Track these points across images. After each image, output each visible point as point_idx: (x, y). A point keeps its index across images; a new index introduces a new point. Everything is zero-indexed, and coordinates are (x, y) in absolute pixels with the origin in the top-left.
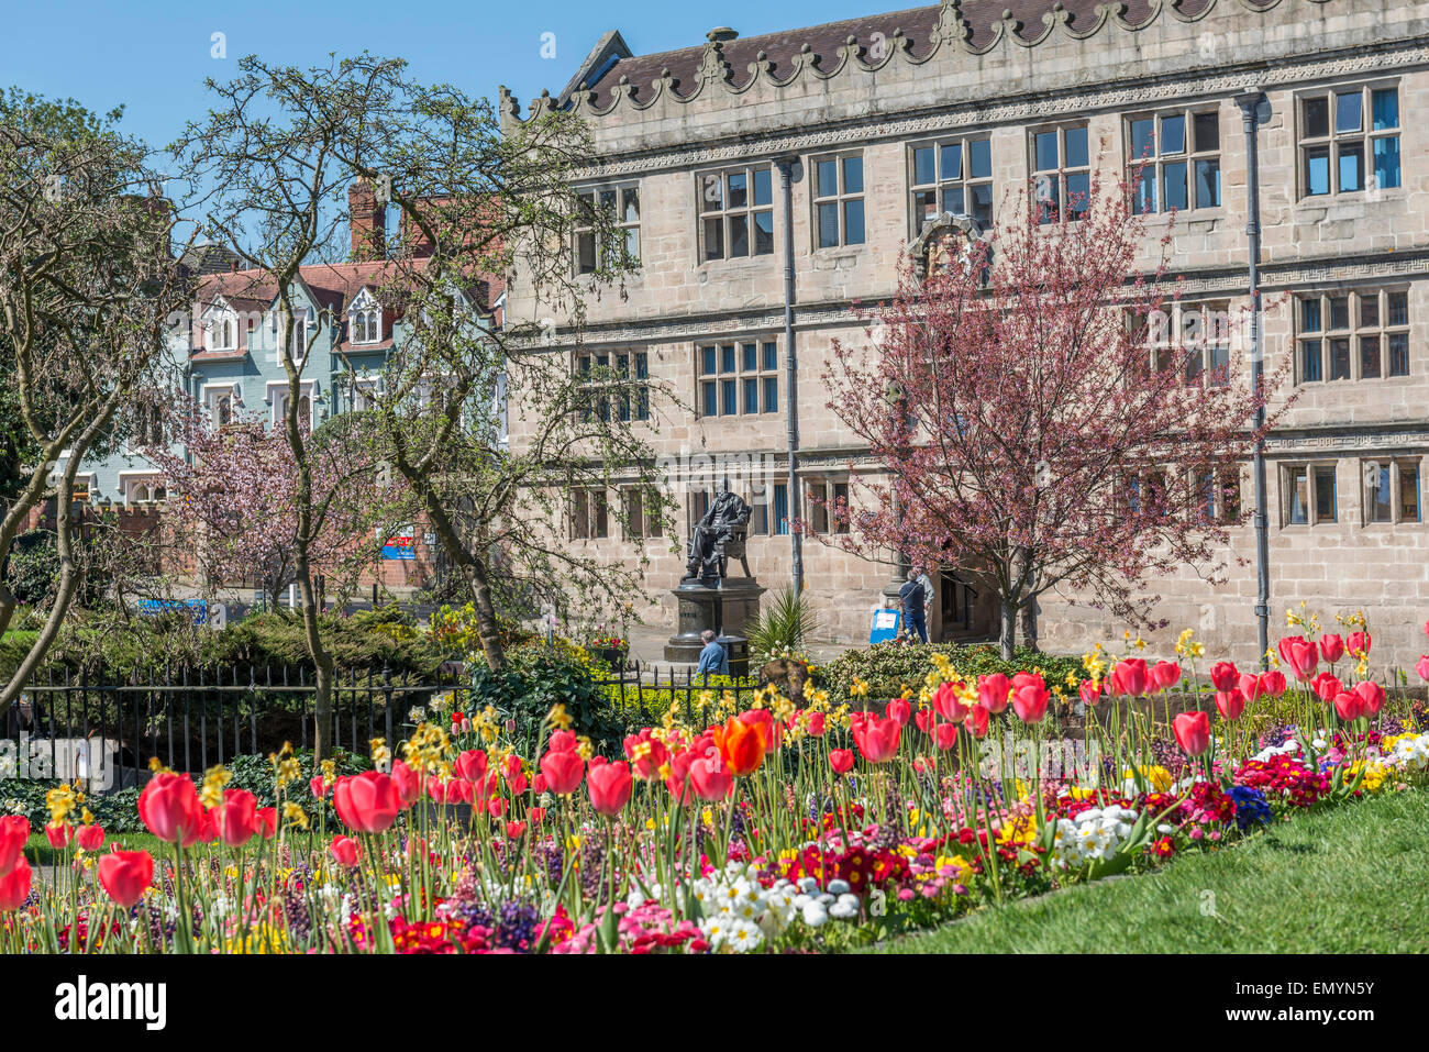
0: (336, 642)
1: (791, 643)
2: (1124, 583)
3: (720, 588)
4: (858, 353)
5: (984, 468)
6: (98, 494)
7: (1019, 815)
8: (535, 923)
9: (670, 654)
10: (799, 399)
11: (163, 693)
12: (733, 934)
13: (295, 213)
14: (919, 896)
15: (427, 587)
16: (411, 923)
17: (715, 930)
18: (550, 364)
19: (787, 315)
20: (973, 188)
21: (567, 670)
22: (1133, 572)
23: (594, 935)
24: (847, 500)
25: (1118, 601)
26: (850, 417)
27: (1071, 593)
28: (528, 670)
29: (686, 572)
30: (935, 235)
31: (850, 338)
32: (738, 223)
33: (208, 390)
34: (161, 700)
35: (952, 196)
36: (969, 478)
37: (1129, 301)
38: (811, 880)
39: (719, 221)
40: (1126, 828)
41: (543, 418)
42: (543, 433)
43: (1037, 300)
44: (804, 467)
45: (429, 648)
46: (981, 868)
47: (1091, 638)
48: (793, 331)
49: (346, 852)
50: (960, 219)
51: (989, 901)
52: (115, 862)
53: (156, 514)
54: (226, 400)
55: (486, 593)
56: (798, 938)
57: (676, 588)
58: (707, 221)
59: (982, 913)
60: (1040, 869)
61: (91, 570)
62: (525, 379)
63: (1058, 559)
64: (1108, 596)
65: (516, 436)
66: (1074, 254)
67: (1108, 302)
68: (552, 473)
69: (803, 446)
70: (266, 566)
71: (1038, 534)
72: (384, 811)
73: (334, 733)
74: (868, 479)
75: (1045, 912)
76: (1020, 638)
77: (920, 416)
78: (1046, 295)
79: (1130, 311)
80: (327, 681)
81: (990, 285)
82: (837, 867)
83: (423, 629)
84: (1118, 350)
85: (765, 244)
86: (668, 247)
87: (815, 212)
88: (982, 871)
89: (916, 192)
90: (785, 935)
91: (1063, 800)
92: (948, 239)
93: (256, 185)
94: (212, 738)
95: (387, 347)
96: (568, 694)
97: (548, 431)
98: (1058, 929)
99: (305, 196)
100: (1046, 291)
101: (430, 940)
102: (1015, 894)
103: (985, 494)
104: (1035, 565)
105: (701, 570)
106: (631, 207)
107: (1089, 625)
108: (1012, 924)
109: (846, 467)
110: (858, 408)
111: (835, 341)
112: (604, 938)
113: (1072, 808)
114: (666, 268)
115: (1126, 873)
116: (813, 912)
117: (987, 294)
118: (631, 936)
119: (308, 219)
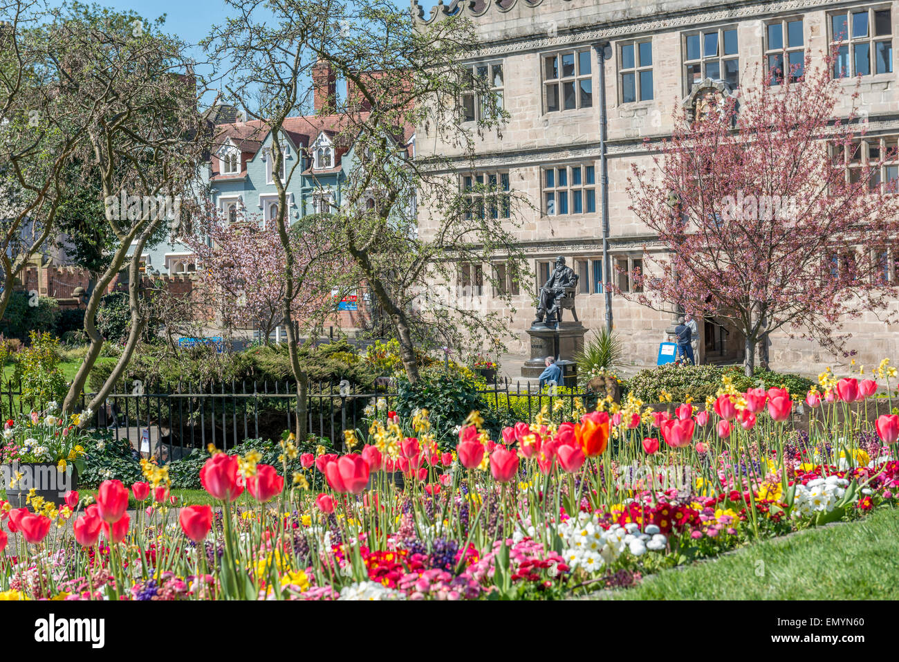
0: (308, 365)
1: (605, 364)
2: (827, 325)
3: (558, 329)
4: (649, 173)
5: (734, 248)
6: (151, 268)
7: (772, 482)
8: (456, 552)
9: (525, 372)
10: (610, 203)
11: (198, 398)
12: (584, 560)
13: (282, 85)
14: (705, 535)
15: (367, 329)
16: (373, 552)
17: (572, 558)
18: (449, 182)
19: (601, 148)
20: (725, 61)
21: (460, 383)
22: (833, 318)
23: (493, 560)
24: (641, 270)
25: (823, 336)
26: (644, 215)
27: (791, 331)
28: (435, 383)
29: (535, 319)
30: (701, 93)
31: (645, 163)
32: (569, 86)
33: (222, 200)
34: (197, 403)
35: (711, 67)
36: (724, 255)
37: (831, 136)
38: (635, 525)
39: (556, 85)
40: (841, 491)
41: (444, 218)
42: (444, 227)
43: (769, 136)
44: (613, 248)
45: (368, 369)
46: (745, 516)
47: (805, 362)
48: (605, 159)
49: (326, 504)
50: (718, 83)
51: (751, 540)
52: (190, 513)
53: (189, 282)
54: (233, 206)
55: (407, 333)
56: (626, 563)
57: (529, 329)
58: (548, 86)
59: (747, 546)
60: (784, 518)
61: (151, 319)
62: (432, 192)
63: (783, 309)
64: (817, 334)
65: (423, 229)
66: (794, 106)
67: (816, 137)
68: (448, 254)
69: (612, 235)
70: (261, 314)
71: (770, 293)
72: (359, 479)
73: (308, 423)
74: (657, 256)
75: (790, 547)
76: (757, 361)
77: (690, 215)
78: (775, 133)
79: (832, 143)
80: (304, 391)
81: (737, 127)
82: (652, 516)
83: (363, 356)
84: (823, 169)
85: (587, 100)
86: (522, 104)
87: (620, 79)
88: (746, 519)
89: (687, 65)
90: (617, 561)
91: (798, 471)
92: (709, 96)
93: (257, 66)
94: (230, 427)
95: (337, 171)
96: (461, 398)
97: (447, 227)
98: (799, 558)
99: (289, 74)
100: (775, 131)
101: (386, 563)
102: (768, 534)
103: (734, 265)
104: (768, 313)
105: (545, 316)
106: (498, 77)
107: (804, 353)
108: (768, 555)
109: (641, 248)
110: (649, 209)
111: (634, 165)
112: (500, 562)
113: (804, 478)
114: (522, 117)
115: (841, 521)
116: (636, 546)
117: (735, 132)
118: (518, 561)
119: (291, 88)
